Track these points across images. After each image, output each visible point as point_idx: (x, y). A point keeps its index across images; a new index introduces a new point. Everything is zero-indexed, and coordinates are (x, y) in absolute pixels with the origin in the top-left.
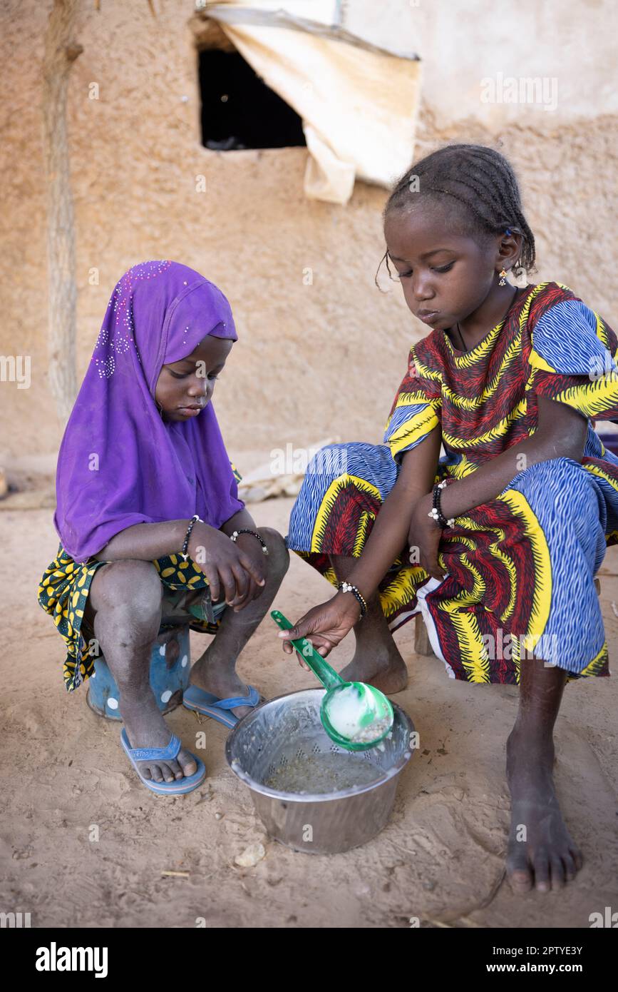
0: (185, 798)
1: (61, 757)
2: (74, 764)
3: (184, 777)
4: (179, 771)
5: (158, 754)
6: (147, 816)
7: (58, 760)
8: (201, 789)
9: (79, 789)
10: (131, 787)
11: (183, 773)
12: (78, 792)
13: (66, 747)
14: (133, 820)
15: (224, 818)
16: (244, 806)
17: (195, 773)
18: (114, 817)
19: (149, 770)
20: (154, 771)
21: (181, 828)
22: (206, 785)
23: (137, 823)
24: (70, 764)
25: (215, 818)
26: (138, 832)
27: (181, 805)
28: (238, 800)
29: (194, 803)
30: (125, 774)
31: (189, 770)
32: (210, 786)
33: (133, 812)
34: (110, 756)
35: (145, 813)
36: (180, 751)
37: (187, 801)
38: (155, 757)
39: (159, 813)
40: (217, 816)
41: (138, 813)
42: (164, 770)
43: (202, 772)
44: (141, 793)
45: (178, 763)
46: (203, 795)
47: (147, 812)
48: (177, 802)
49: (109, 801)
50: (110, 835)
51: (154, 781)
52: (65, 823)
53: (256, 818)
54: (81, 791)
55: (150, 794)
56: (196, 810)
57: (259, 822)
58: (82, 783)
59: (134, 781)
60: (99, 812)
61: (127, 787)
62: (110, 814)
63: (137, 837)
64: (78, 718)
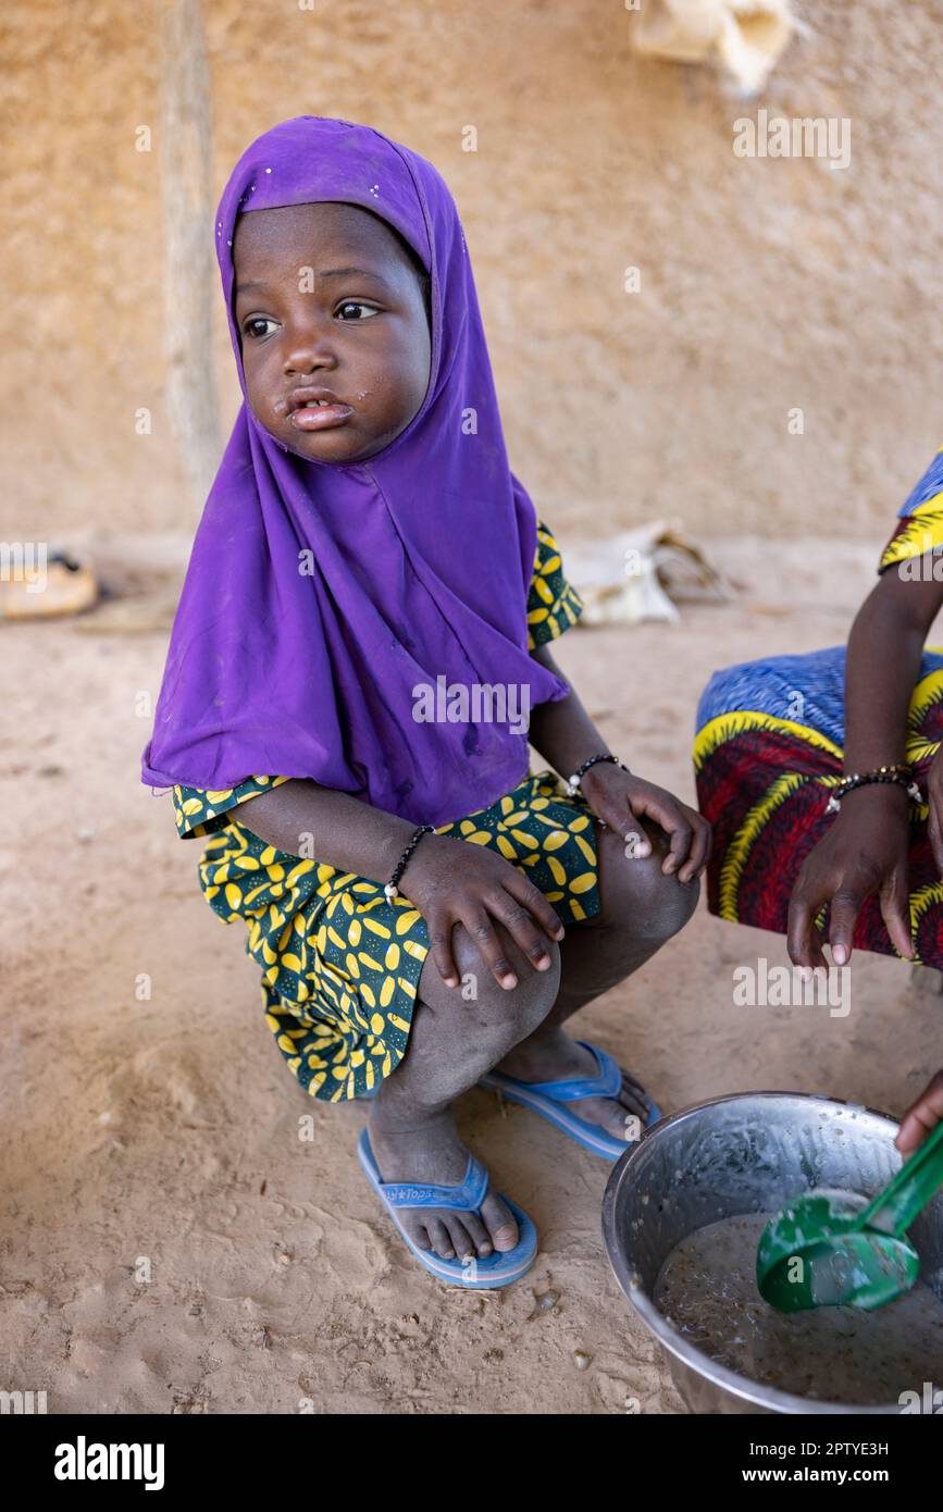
0: (502, 1300)
1: (245, 1171)
2: (270, 1189)
3: (493, 1252)
4: (485, 1241)
5: (444, 1198)
6: (431, 1339)
7: (239, 1179)
8: (531, 1281)
9: (286, 1254)
10: (391, 1262)
11: (492, 1244)
12: (285, 1259)
13: (251, 1150)
14: (403, 1345)
15: (593, 1366)
16: (629, 1336)
17: (518, 1244)
18: (365, 1334)
19: (424, 1229)
20: (435, 1235)
21: (506, 1380)
22: (540, 1273)
23: (414, 1355)
24: (263, 1189)
25: (574, 1364)
26: (418, 1379)
27: (496, 1318)
28: (613, 1321)
29: (524, 1317)
30: (372, 1225)
31: (503, 1241)
32: (550, 1276)
33: (401, 1324)
34: (338, 1178)
35: (425, 1332)
36: (485, 1196)
37: (507, 1309)
38: (439, 1203)
39: (454, 1334)
40: (580, 1360)
41: (410, 1328)
42: (456, 1234)
43: (531, 1242)
44: (412, 1277)
45: (480, 1220)
46: (539, 1298)
47: (430, 1328)
48: (488, 1309)
49: (350, 1291)
50: (361, 1380)
51: (436, 1255)
52: (269, 1334)
53: (661, 1371)
54: (291, 1256)
55: (430, 1283)
56: (530, 1332)
57: (669, 1382)
58: (291, 1240)
59: (396, 1254)
60: (332, 1318)
61: (382, 1262)
62: (355, 1324)
63: (417, 1393)
64: (266, 1085)
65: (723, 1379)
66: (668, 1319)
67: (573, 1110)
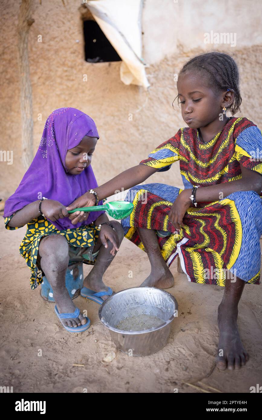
0: (82, 334)
1: (30, 317)
2: (35, 320)
3: (81, 325)
4: (79, 323)
5: (70, 316)
6: (66, 342)
7: (29, 319)
8: (89, 330)
9: (38, 331)
10: (59, 329)
11: (81, 323)
12: (37, 332)
13: (32, 313)
14: (60, 343)
15: (98, 342)
16: (106, 337)
17: (86, 323)
18: (53, 342)
19: (67, 322)
20: (69, 323)
21: (80, 346)
22: (91, 328)
23: (62, 344)
24: (34, 320)
25: (94, 342)
26: (62, 348)
27: (80, 337)
28: (104, 334)
29: (86, 336)
30: (57, 324)
31: (83, 322)
32: (93, 329)
33: (60, 340)
34: (50, 317)
35: (65, 340)
36: (79, 314)
37: (83, 335)
38: (69, 317)
39: (71, 340)
40: (96, 341)
41: (62, 340)
42: (73, 322)
43: (89, 323)
44: (64, 332)
45: (79, 320)
46: (89, 333)
47: (66, 340)
48: (79, 336)
49: (50, 336)
50: (51, 349)
51: (69, 327)
52: (32, 345)
53: (112, 342)
54: (39, 331)
55: (67, 333)
56: (87, 339)
57: (113, 343)
58: (39, 328)
59: (61, 327)
60: (46, 340)
61: (58, 330)
62: (51, 341)
63: (62, 350)
64: (36, 301)
65: (115, 330)
66: (107, 323)
67: (102, 298)
